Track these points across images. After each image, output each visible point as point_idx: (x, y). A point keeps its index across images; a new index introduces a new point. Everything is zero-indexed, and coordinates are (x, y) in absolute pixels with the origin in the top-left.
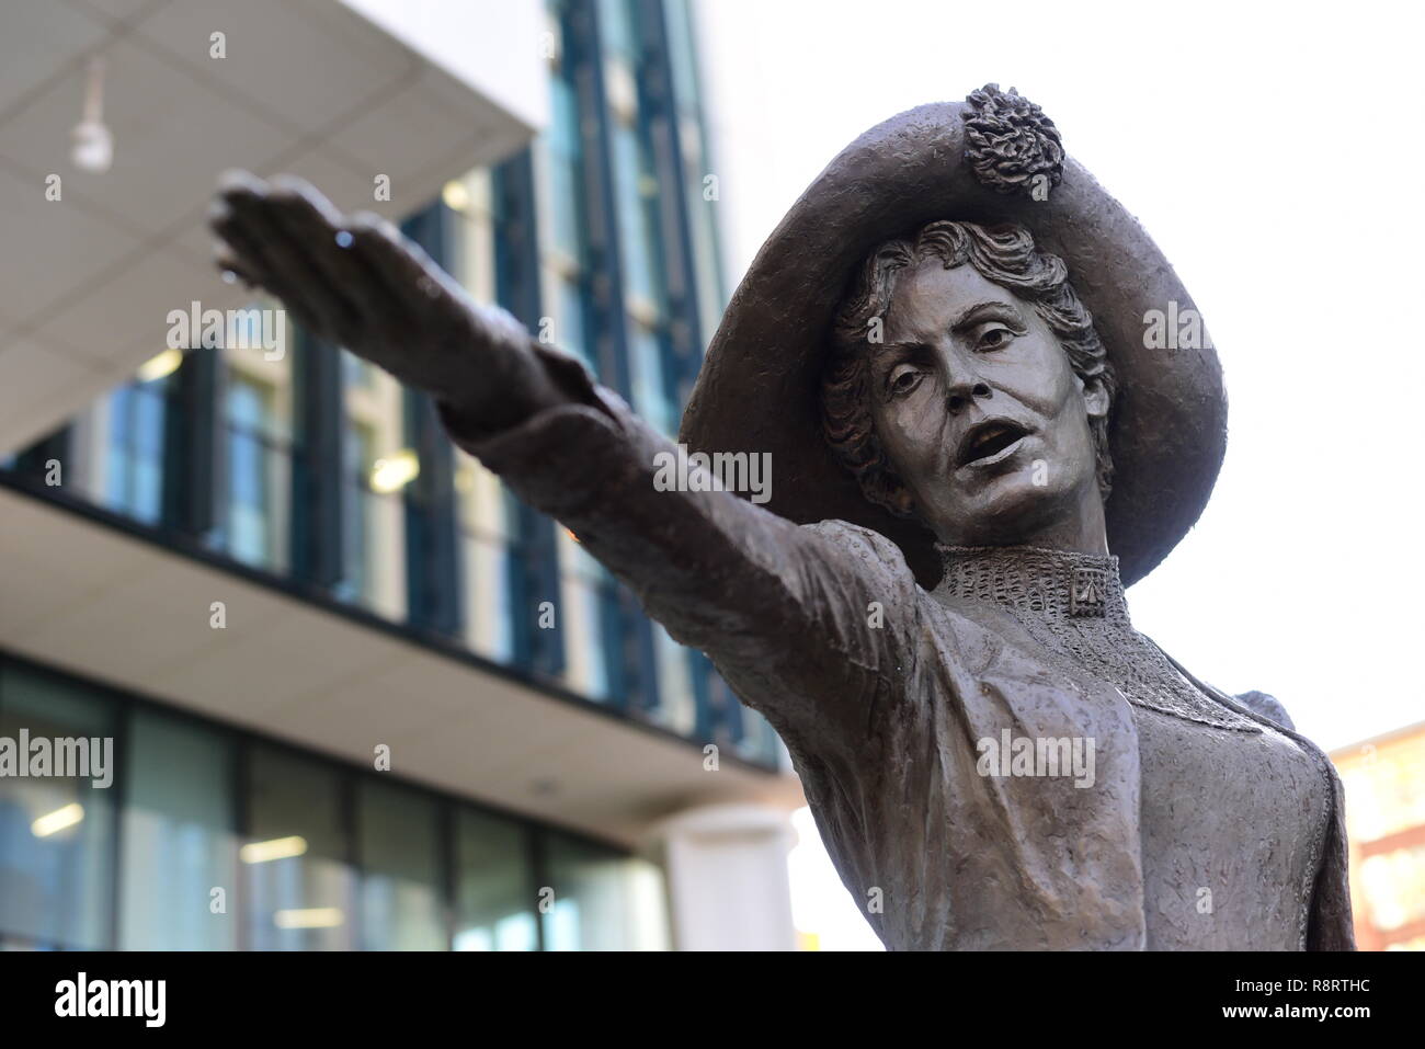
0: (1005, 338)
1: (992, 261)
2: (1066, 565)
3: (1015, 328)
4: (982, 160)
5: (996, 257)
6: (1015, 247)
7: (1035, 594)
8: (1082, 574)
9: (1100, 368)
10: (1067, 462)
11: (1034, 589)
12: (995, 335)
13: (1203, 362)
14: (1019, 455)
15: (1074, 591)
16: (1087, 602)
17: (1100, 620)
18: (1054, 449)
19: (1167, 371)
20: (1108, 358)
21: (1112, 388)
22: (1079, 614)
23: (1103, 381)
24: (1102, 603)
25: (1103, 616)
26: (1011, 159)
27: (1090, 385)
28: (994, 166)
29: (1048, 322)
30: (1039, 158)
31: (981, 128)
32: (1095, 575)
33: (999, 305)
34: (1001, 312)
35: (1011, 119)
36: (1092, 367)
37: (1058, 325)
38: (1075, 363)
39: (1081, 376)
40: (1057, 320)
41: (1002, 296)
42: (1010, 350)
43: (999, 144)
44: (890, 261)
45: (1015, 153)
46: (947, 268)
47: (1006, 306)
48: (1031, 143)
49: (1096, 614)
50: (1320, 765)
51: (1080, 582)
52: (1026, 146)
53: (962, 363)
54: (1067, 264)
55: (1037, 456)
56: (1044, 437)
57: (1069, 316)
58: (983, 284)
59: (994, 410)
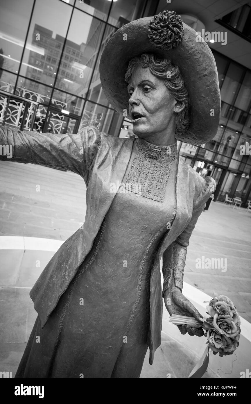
0: (149, 90)
1: (153, 68)
2: (151, 147)
3: (152, 88)
4: (151, 39)
5: (154, 67)
6: (159, 65)
7: (144, 150)
8: (153, 150)
9: (184, 99)
10: (152, 125)
11: (144, 149)
13: (209, 104)
14: (138, 122)
15: (151, 153)
16: (153, 156)
17: (156, 160)
18: (149, 121)
19: (198, 104)
20: (188, 96)
21: (187, 105)
22: (150, 158)
23: (185, 103)
24: (157, 157)
25: (157, 159)
26: (157, 39)
27: (179, 103)
28: (153, 41)
29: (167, 86)
30: (167, 39)
31: (151, 28)
32: (156, 151)
33: (149, 81)
34: (149, 83)
35: (161, 26)
36: (180, 99)
37: (169, 87)
38: (175, 97)
39: (177, 101)
40: (169, 86)
41: (152, 79)
42: (150, 94)
43: (154, 34)
44: (135, 63)
45: (158, 37)
46: (143, 68)
47: (150, 82)
48: (164, 34)
49: (155, 158)
51: (152, 151)
52: (162, 35)
53: (136, 95)
54: (180, 69)
55: (144, 123)
56: (147, 118)
57: (175, 85)
58: (150, 74)
59: (136, 109)
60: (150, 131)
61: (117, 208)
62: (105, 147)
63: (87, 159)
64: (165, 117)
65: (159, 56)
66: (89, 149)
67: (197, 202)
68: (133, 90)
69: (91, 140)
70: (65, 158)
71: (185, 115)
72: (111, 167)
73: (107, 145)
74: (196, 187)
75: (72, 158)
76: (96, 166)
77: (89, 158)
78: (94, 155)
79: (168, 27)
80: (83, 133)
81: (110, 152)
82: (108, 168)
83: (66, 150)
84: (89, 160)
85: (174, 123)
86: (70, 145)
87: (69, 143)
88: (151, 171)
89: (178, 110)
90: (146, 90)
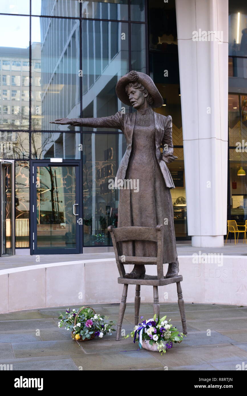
1: (133, 86)
2: (141, 111)
3: (135, 92)
4: (129, 79)
6: (135, 85)
7: (140, 113)
8: (143, 111)
10: (139, 103)
14: (134, 104)
15: (142, 113)
20: (147, 91)
22: (143, 115)
23: (147, 93)
25: (145, 114)
27: (145, 94)
35: (131, 76)
36: (145, 92)
38: (143, 92)
40: (140, 90)
41: (134, 90)
42: (135, 94)
46: (130, 88)
50: (155, 128)
52: (132, 78)
53: (131, 96)
54: (142, 84)
56: (136, 102)
57: (142, 89)
59: (132, 100)
60: (139, 105)
61: (136, 132)
62: (126, 116)
63: (121, 122)
64: (142, 100)
65: (133, 82)
66: (121, 118)
67: (166, 125)
68: (129, 95)
70: (114, 123)
71: (149, 96)
75: (116, 122)
76: (125, 123)
78: (123, 119)
79: (133, 75)
80: (117, 114)
81: (128, 118)
82: (129, 122)
84: (122, 122)
85: (147, 101)
86: (114, 119)
88: (144, 119)
89: (146, 96)
90: (133, 94)
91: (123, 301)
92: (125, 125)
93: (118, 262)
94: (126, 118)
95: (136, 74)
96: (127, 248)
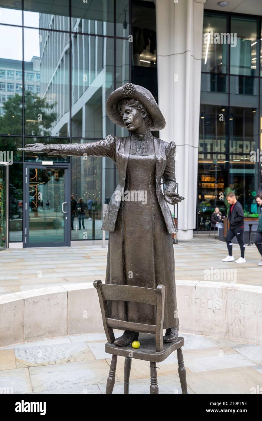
1: (129, 104)
2: (138, 135)
3: (130, 111)
6: (131, 102)
7: (136, 138)
9: (145, 112)
12: (128, 112)
17: (142, 140)
20: (146, 110)
21: (147, 113)
22: (140, 140)
27: (144, 114)
32: (141, 136)
35: (126, 89)
36: (143, 112)
37: (137, 109)
38: (141, 112)
41: (130, 108)
42: (130, 114)
44: (120, 104)
50: (155, 158)
51: (139, 137)
53: (125, 116)
54: (139, 101)
55: (132, 126)
57: (139, 107)
58: (128, 106)
59: (127, 121)
60: (135, 128)
62: (118, 142)
63: (112, 149)
64: (140, 121)
65: (129, 99)
66: (112, 144)
68: (123, 114)
69: (112, 140)
70: (103, 150)
71: (148, 117)
72: (123, 148)
73: (119, 141)
74: (165, 147)
75: (106, 149)
76: (117, 150)
77: (113, 148)
79: (128, 89)
80: (107, 138)
81: (121, 143)
82: (122, 150)
83: (103, 147)
87: (103, 143)
88: (141, 146)
89: (144, 116)
90: (128, 113)
91: (110, 375)
92: (117, 153)
93: (106, 326)
94: (119, 144)
95: (133, 88)
96: (118, 309)
